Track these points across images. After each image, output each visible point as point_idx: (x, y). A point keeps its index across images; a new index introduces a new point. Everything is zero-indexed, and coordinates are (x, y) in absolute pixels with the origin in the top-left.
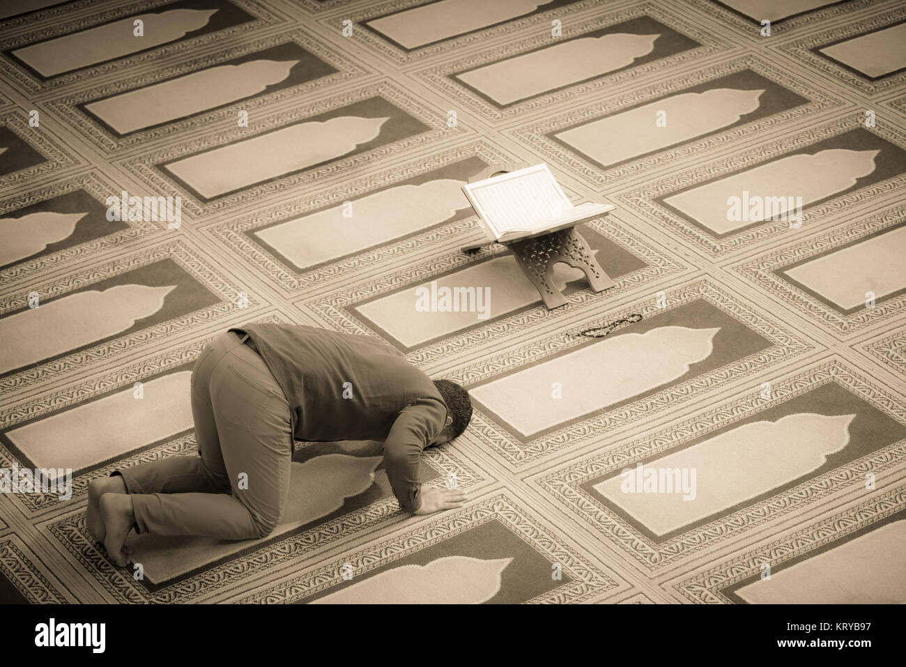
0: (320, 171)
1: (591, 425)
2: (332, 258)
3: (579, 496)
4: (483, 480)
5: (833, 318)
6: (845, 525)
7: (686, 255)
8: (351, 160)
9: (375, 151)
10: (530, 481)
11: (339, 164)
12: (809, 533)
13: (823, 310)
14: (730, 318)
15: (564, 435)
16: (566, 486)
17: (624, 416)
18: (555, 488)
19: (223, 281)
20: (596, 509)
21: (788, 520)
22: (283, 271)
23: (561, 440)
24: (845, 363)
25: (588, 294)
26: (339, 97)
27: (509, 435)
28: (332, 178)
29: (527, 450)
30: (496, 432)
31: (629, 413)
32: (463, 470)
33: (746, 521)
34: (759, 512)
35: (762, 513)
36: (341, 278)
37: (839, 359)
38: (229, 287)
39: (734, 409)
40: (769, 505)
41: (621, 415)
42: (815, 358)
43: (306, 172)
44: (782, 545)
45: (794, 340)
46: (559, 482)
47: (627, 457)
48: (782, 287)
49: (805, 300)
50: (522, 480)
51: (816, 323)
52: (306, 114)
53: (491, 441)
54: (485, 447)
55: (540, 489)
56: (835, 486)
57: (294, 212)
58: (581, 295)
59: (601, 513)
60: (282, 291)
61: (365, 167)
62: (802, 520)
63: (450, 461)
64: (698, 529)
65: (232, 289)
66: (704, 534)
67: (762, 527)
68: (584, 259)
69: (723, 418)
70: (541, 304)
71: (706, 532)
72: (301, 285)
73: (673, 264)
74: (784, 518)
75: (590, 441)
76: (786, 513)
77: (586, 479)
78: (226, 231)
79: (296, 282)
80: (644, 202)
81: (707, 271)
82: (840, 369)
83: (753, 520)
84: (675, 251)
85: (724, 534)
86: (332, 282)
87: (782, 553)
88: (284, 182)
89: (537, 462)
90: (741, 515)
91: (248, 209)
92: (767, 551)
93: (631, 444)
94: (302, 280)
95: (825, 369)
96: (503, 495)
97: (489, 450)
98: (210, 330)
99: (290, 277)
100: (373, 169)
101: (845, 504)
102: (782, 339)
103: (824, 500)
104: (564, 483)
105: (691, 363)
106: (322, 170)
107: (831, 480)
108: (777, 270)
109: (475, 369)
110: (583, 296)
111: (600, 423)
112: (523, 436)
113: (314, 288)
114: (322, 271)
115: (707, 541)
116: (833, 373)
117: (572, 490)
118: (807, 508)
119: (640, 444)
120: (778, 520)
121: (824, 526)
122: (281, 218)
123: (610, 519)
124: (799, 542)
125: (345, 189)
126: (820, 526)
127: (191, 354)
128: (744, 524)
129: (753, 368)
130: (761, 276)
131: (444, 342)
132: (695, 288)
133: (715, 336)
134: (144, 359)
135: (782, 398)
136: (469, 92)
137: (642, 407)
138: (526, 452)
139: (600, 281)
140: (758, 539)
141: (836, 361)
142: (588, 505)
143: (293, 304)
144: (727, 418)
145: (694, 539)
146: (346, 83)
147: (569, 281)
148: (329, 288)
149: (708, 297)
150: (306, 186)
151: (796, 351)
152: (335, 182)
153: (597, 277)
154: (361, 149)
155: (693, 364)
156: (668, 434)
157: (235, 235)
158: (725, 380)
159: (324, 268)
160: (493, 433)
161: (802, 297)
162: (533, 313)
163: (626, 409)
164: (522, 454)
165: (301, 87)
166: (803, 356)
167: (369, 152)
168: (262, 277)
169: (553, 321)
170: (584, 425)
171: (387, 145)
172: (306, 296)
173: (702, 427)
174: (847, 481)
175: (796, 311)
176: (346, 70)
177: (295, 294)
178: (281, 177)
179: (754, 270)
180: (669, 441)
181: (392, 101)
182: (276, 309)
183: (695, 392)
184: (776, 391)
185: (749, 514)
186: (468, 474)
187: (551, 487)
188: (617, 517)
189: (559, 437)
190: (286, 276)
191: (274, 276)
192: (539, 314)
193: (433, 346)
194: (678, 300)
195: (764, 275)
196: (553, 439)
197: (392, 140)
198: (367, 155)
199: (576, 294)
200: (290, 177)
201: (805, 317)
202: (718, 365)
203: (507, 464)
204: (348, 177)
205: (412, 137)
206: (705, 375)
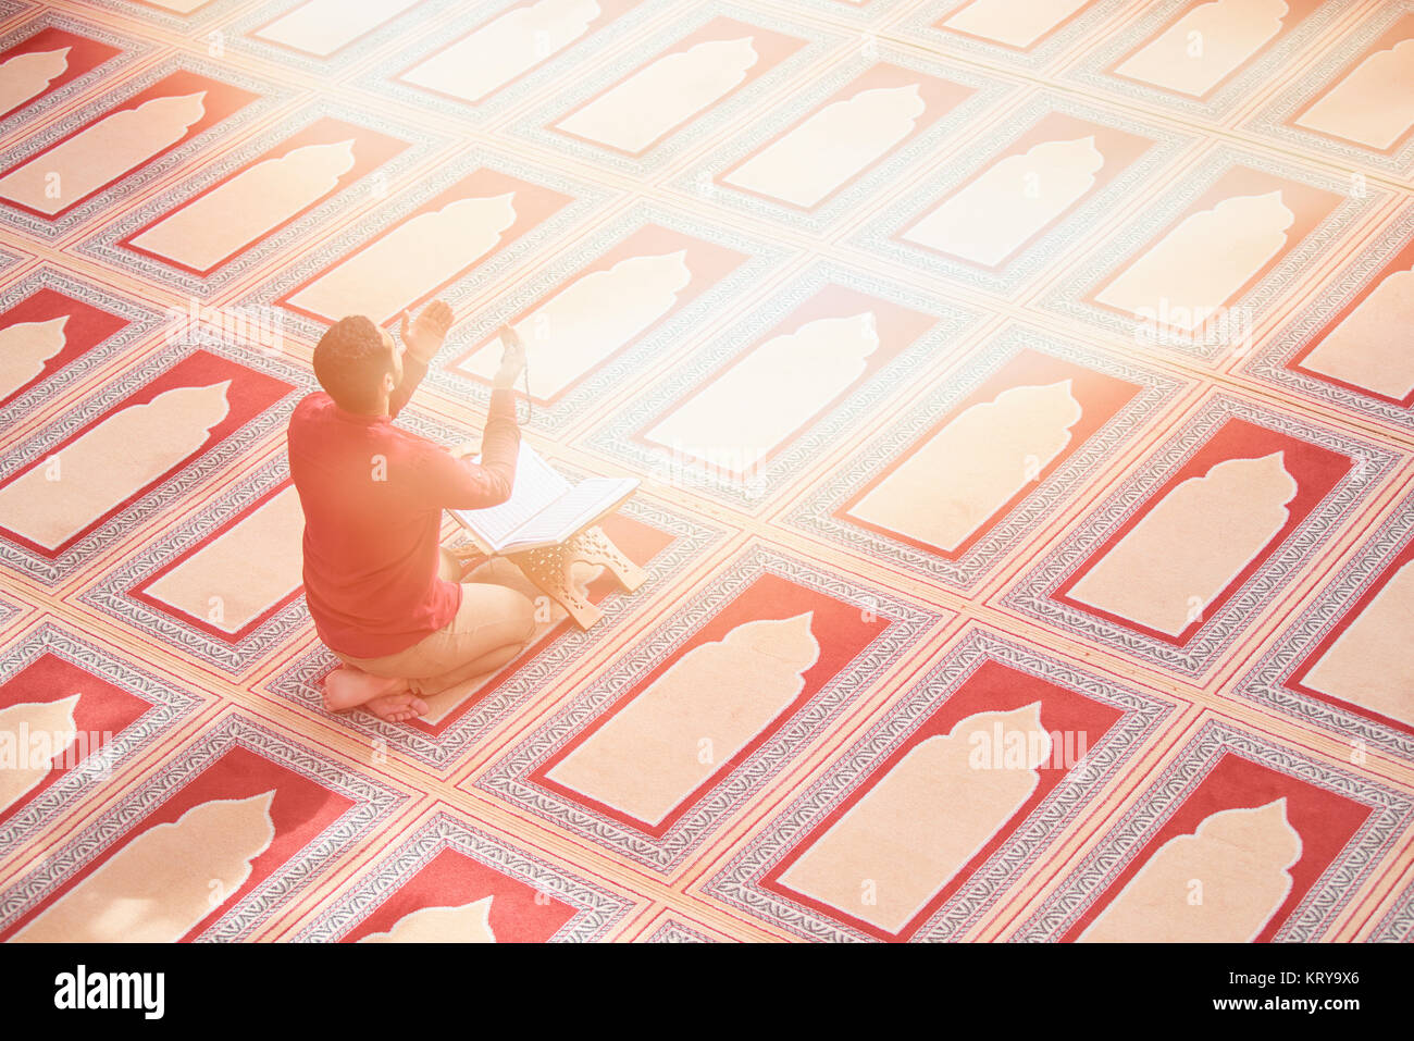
0: (182, 480)
1: (727, 790)
2: (264, 609)
3: (766, 900)
4: (635, 904)
5: (941, 567)
6: (1110, 864)
7: (713, 512)
8: (213, 455)
9: (239, 434)
10: (693, 890)
11: (201, 463)
12: (1074, 885)
13: (923, 559)
14: (817, 595)
15: (701, 813)
16: (743, 889)
17: (761, 769)
18: (731, 895)
19: (139, 675)
20: (799, 914)
21: (1038, 873)
22: (212, 643)
23: (702, 822)
24: (987, 628)
25: (622, 596)
26: (149, 360)
27: (633, 830)
28: (202, 487)
29: (667, 846)
30: (613, 829)
31: (764, 762)
32: (602, 896)
33: (990, 888)
34: (997, 870)
35: (1003, 872)
36: (293, 638)
37: (979, 625)
38: (151, 681)
39: (890, 727)
40: (1006, 857)
41: (756, 767)
42: (951, 629)
43: (162, 485)
44: (1049, 910)
45: (912, 610)
46: (731, 886)
47: (797, 829)
48: (856, 536)
49: (895, 548)
50: (683, 892)
51: (925, 580)
52: (119, 396)
53: (614, 843)
54: (611, 854)
55: (710, 900)
56: (1068, 810)
57: (178, 549)
58: (614, 600)
59: (807, 919)
60: (223, 673)
61: (237, 461)
62: (1055, 869)
63: (578, 885)
64: (937, 913)
65: (157, 685)
66: (949, 919)
67: (1013, 891)
68: (601, 550)
69: (884, 744)
70: (570, 624)
71: (949, 915)
72: (246, 660)
73: (706, 530)
74: (1031, 871)
75: (739, 815)
76: (1030, 864)
77: (762, 872)
78: (103, 595)
79: (236, 657)
80: (622, 444)
81: (754, 532)
82: (988, 640)
83: (997, 884)
84: (697, 510)
85: (973, 912)
86: (282, 646)
87: (1056, 923)
88: (141, 504)
89: (688, 862)
90: (979, 879)
91: (116, 557)
92: (1037, 924)
93: (791, 808)
94: (241, 651)
95: (970, 644)
96: (670, 921)
97: (618, 858)
98: (159, 754)
99: (224, 650)
100: (250, 462)
101: (1093, 833)
102: (896, 612)
103: (1067, 833)
104: (738, 885)
105: (802, 671)
106: (183, 476)
107: (1059, 802)
108: (838, 511)
109: (537, 739)
110: (617, 600)
111: (737, 785)
112: (650, 826)
113: (265, 659)
114: (263, 631)
115: (958, 927)
116: (981, 647)
117: (755, 893)
118: (1052, 849)
119: (802, 805)
120: (1027, 876)
121: (1085, 871)
122: (166, 562)
123: (823, 925)
124: (1068, 901)
125: (228, 500)
126: (1080, 872)
127: (154, 797)
128: (989, 893)
129: (883, 662)
130: (821, 524)
131: (475, 707)
132: (751, 558)
133: (812, 625)
134: (94, 816)
135: (940, 698)
136: (315, 322)
137: (775, 750)
138: (667, 850)
139: (631, 576)
140: (1017, 909)
141: (976, 629)
142: (786, 911)
143: (249, 690)
144: (888, 742)
145: (940, 928)
146: (147, 339)
147: (588, 581)
148: (284, 656)
149: (773, 569)
150: (174, 506)
151: (922, 625)
152: (209, 492)
153: (626, 571)
154: (219, 434)
155: (807, 672)
156: (828, 782)
157: (118, 600)
158: (857, 687)
159: (262, 626)
160: (611, 831)
161: (888, 546)
162: (566, 640)
163: (758, 758)
164: (663, 854)
165: (92, 354)
166: (933, 631)
167: (230, 438)
168: (188, 657)
169: (599, 646)
170: (718, 794)
171: (250, 423)
172: (261, 674)
173: (865, 762)
174: (1080, 800)
175: (891, 566)
176: (138, 318)
177: (244, 676)
178: (134, 498)
179: (810, 517)
180: (836, 793)
181: (220, 355)
182: (232, 703)
183: (829, 713)
184: (927, 689)
185: (987, 876)
186: (611, 900)
187: (724, 893)
188: (830, 919)
189: (696, 817)
190: (219, 650)
191: (201, 652)
192: (575, 639)
193: (465, 717)
194: (740, 582)
195: (825, 522)
196: (690, 822)
197: (252, 414)
198: (230, 442)
199: (607, 599)
200: (146, 496)
201: (905, 572)
202: (839, 667)
203: (652, 873)
204: (223, 482)
205: (276, 405)
206: (828, 684)
